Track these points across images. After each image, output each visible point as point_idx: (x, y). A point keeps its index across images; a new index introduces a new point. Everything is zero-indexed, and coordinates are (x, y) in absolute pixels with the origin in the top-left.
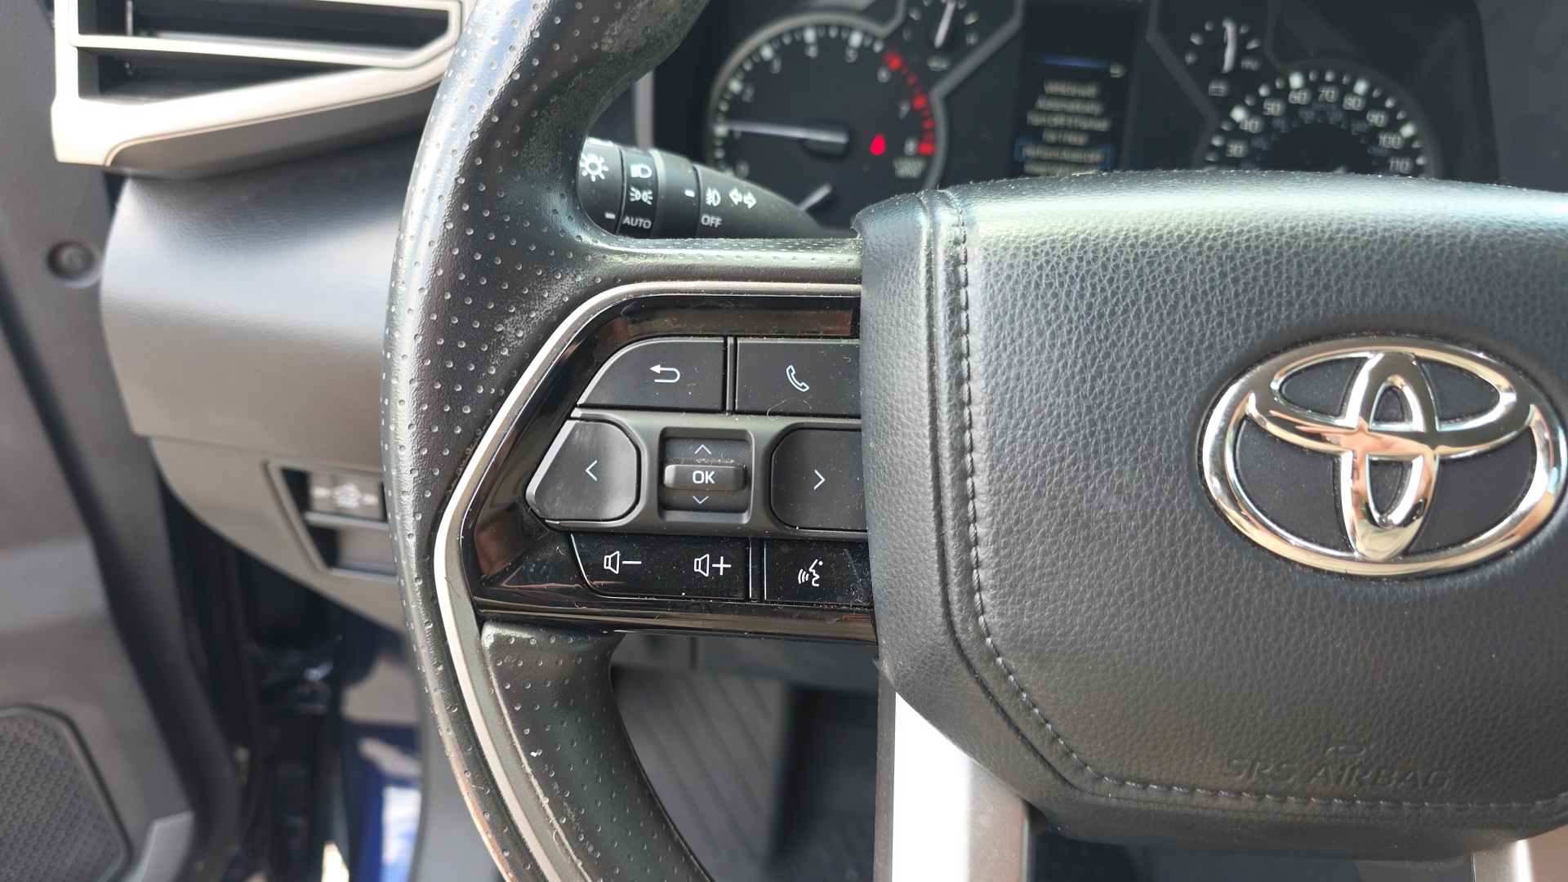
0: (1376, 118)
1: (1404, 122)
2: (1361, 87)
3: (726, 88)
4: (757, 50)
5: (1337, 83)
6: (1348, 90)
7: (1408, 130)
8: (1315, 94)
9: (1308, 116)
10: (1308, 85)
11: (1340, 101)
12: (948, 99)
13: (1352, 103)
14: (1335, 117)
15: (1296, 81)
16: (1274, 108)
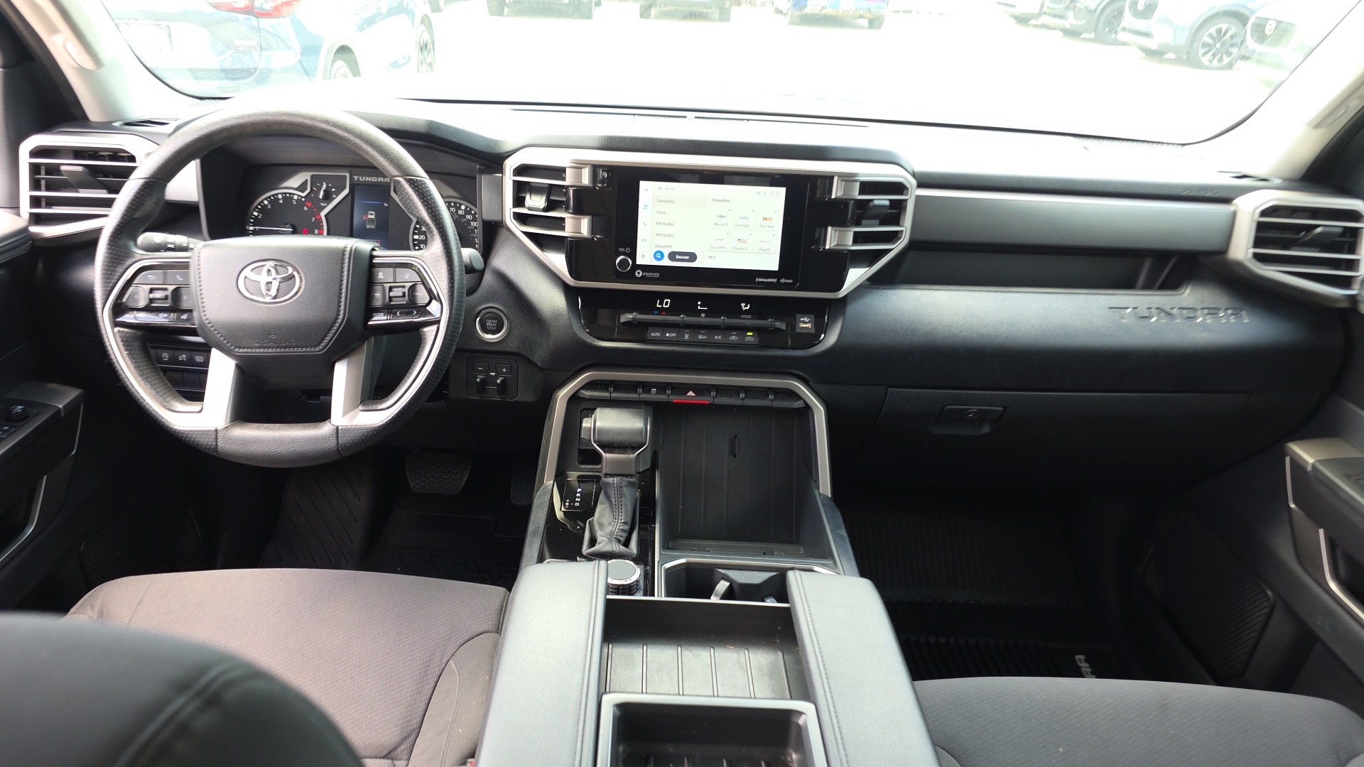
0: (469, 217)
1: (478, 217)
2: (463, 207)
3: (251, 216)
4: (262, 202)
5: (455, 206)
6: (459, 208)
8: (448, 210)
11: (457, 212)
12: (326, 216)
13: (460, 212)
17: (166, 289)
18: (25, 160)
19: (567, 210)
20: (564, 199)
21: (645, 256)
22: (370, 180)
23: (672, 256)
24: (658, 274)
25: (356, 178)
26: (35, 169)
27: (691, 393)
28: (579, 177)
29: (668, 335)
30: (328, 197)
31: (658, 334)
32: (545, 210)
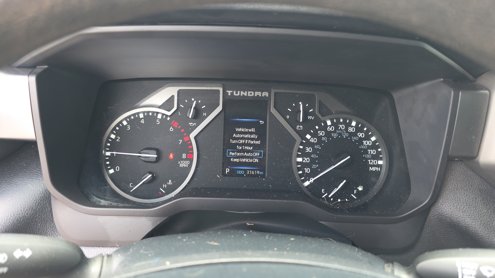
0: (360, 135)
1: (372, 136)
2: (354, 124)
3: (109, 137)
4: (121, 122)
5: (344, 123)
6: (349, 125)
7: (373, 139)
8: (336, 128)
9: (335, 135)
10: (333, 124)
11: (346, 129)
12: (196, 138)
13: (351, 130)
14: (345, 135)
15: (329, 123)
16: (321, 133)
22: (245, 94)
25: (229, 92)
30: (198, 116)
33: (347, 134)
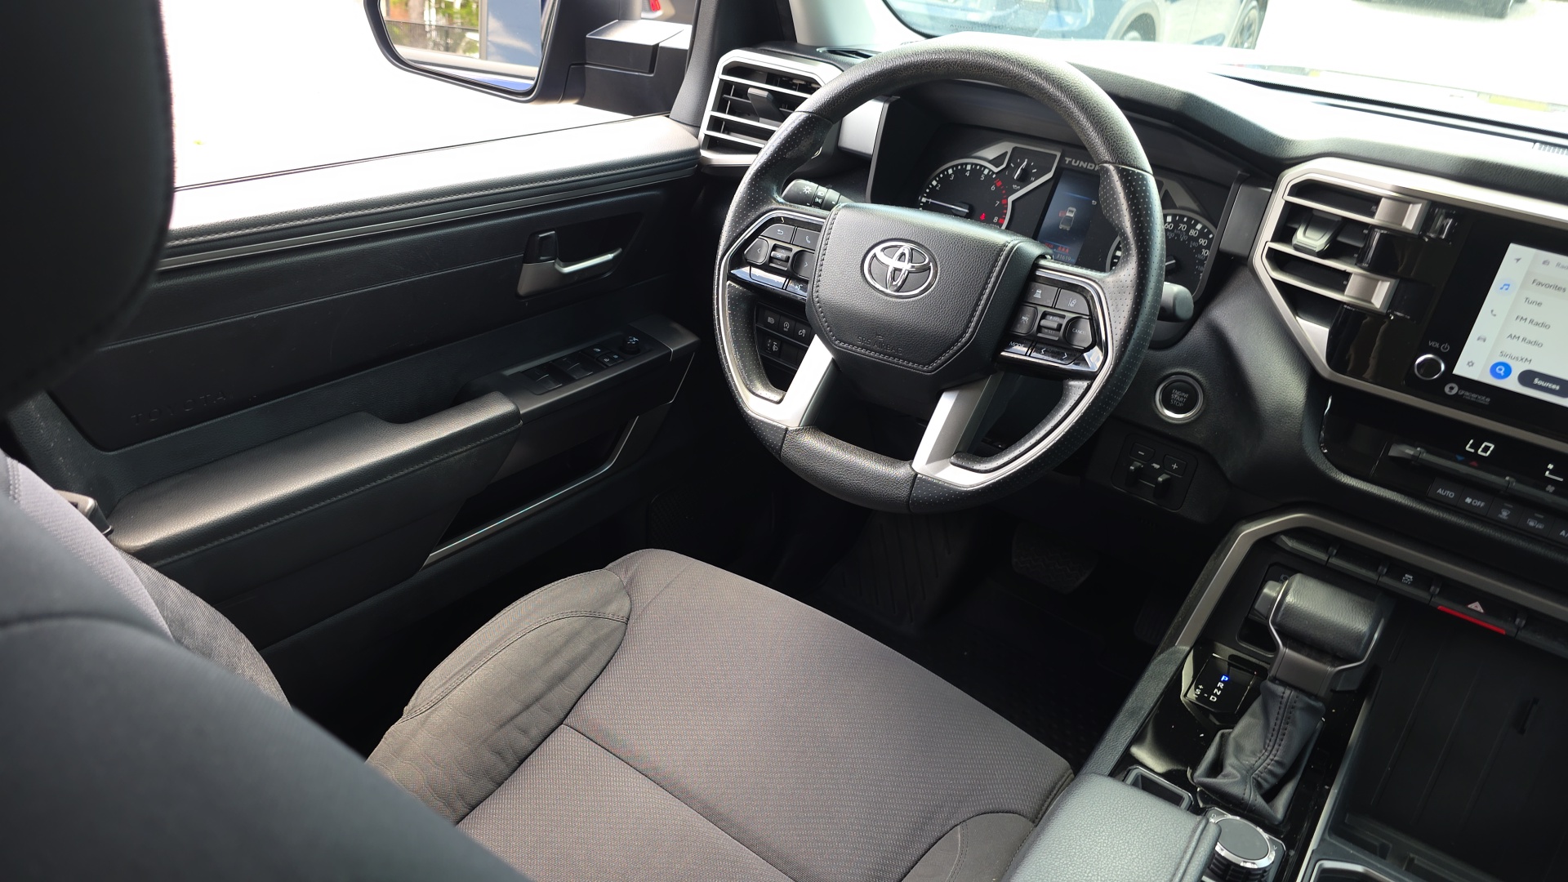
0: (1202, 242)
2: (1199, 227)
3: (930, 183)
4: (946, 170)
5: (1187, 222)
6: (1193, 227)
8: (1176, 227)
9: (1170, 235)
10: (1173, 221)
11: (1188, 231)
12: (1014, 202)
13: (1192, 233)
14: (1182, 237)
15: (1168, 218)
17: (790, 250)
18: (719, 75)
19: (1358, 263)
20: (1361, 245)
21: (1473, 363)
22: (1085, 166)
23: (1527, 378)
24: (1488, 400)
25: (1068, 160)
26: (725, 87)
27: (1476, 606)
28: (1400, 215)
29: (1468, 500)
30: (1025, 179)
31: (1450, 494)
32: (1322, 254)
33: (1185, 238)
